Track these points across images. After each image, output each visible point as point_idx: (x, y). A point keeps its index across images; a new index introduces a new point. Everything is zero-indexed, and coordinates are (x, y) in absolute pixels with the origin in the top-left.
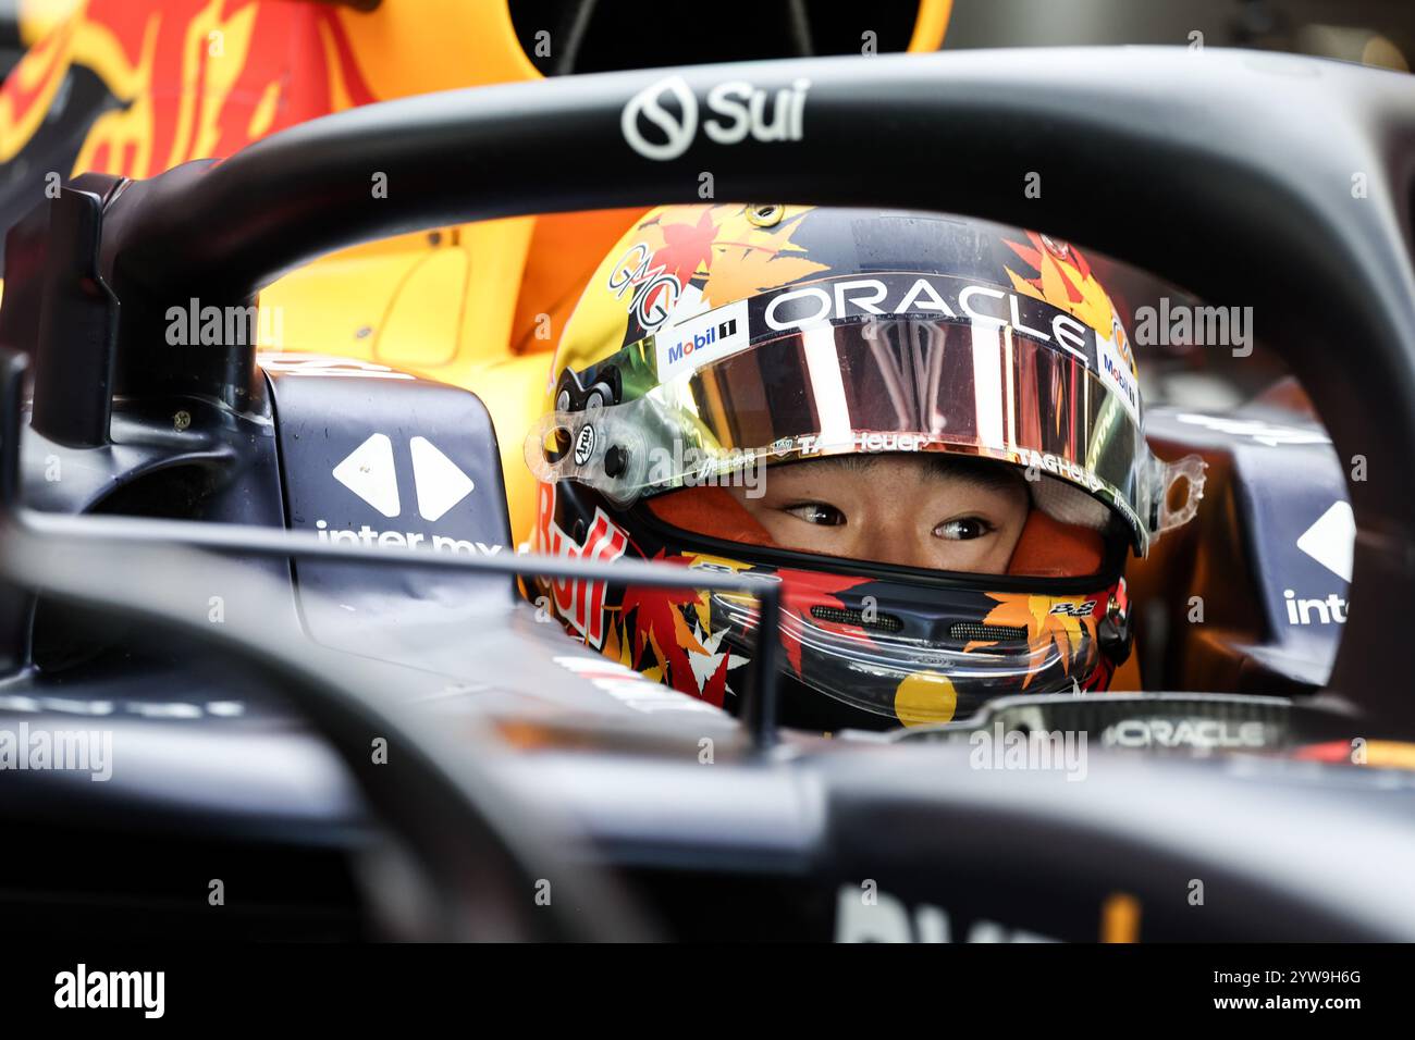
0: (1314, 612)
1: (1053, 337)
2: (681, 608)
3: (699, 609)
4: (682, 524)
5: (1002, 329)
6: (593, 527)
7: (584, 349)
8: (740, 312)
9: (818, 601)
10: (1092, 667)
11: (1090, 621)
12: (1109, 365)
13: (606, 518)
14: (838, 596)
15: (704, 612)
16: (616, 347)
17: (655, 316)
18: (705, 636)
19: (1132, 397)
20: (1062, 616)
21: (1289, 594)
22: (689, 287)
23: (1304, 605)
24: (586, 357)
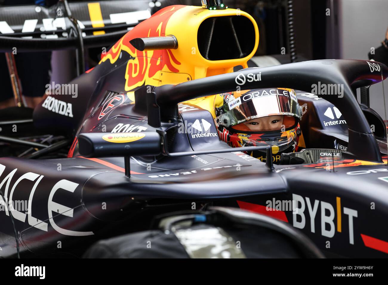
0: (328, 124)
1: (284, 95)
2: (238, 141)
3: (241, 141)
4: (236, 129)
5: (276, 95)
6: (223, 130)
7: (218, 104)
8: (239, 99)
9: (257, 138)
10: (297, 138)
11: (295, 132)
12: (292, 96)
13: (225, 129)
14: (260, 137)
15: (242, 142)
16: (222, 105)
17: (227, 100)
18: (242, 145)
19: (296, 99)
20: (291, 133)
21: (324, 122)
22: (231, 95)
23: (327, 123)
24: (218, 106)
